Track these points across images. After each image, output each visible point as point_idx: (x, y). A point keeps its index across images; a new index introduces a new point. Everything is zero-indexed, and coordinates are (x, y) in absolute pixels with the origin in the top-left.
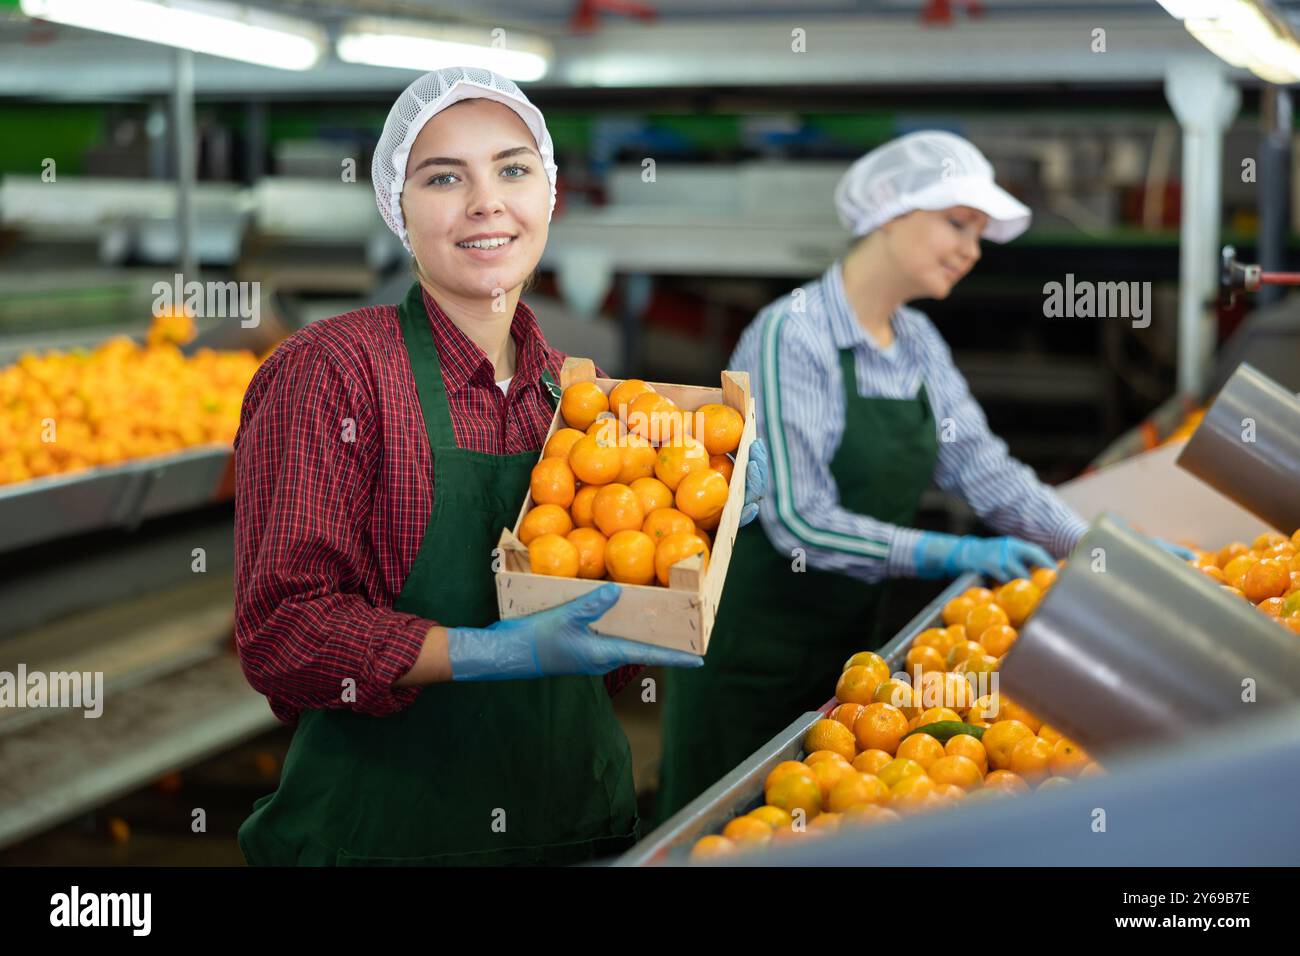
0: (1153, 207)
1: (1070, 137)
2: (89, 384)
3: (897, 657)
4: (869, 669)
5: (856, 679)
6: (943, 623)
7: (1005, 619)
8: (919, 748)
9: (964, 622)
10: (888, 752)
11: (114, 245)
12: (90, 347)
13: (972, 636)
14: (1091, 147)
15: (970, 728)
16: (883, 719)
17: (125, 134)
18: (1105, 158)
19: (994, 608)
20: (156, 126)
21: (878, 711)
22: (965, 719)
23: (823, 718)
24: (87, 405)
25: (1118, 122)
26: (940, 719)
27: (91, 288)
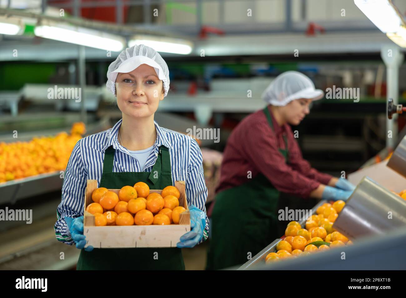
0: (378, 91)
1: (352, 70)
2: (55, 147)
3: (303, 224)
4: (295, 226)
5: (291, 229)
6: (316, 213)
7: (335, 212)
8: (311, 249)
9: (323, 213)
10: (301, 250)
11: (60, 106)
12: (54, 135)
13: (325, 217)
14: (358, 73)
15: (326, 243)
16: (300, 240)
17: (62, 71)
18: (362, 76)
19: (332, 209)
20: (72, 69)
21: (298, 238)
22: (324, 241)
23: (282, 240)
24: (54, 152)
25: (367, 65)
26: (317, 241)
27: (53, 118)
